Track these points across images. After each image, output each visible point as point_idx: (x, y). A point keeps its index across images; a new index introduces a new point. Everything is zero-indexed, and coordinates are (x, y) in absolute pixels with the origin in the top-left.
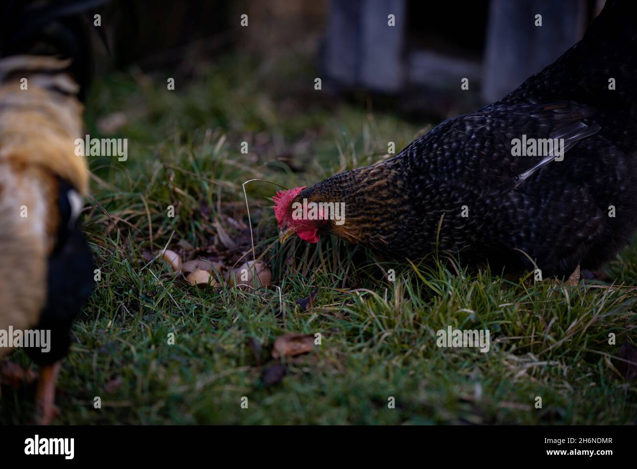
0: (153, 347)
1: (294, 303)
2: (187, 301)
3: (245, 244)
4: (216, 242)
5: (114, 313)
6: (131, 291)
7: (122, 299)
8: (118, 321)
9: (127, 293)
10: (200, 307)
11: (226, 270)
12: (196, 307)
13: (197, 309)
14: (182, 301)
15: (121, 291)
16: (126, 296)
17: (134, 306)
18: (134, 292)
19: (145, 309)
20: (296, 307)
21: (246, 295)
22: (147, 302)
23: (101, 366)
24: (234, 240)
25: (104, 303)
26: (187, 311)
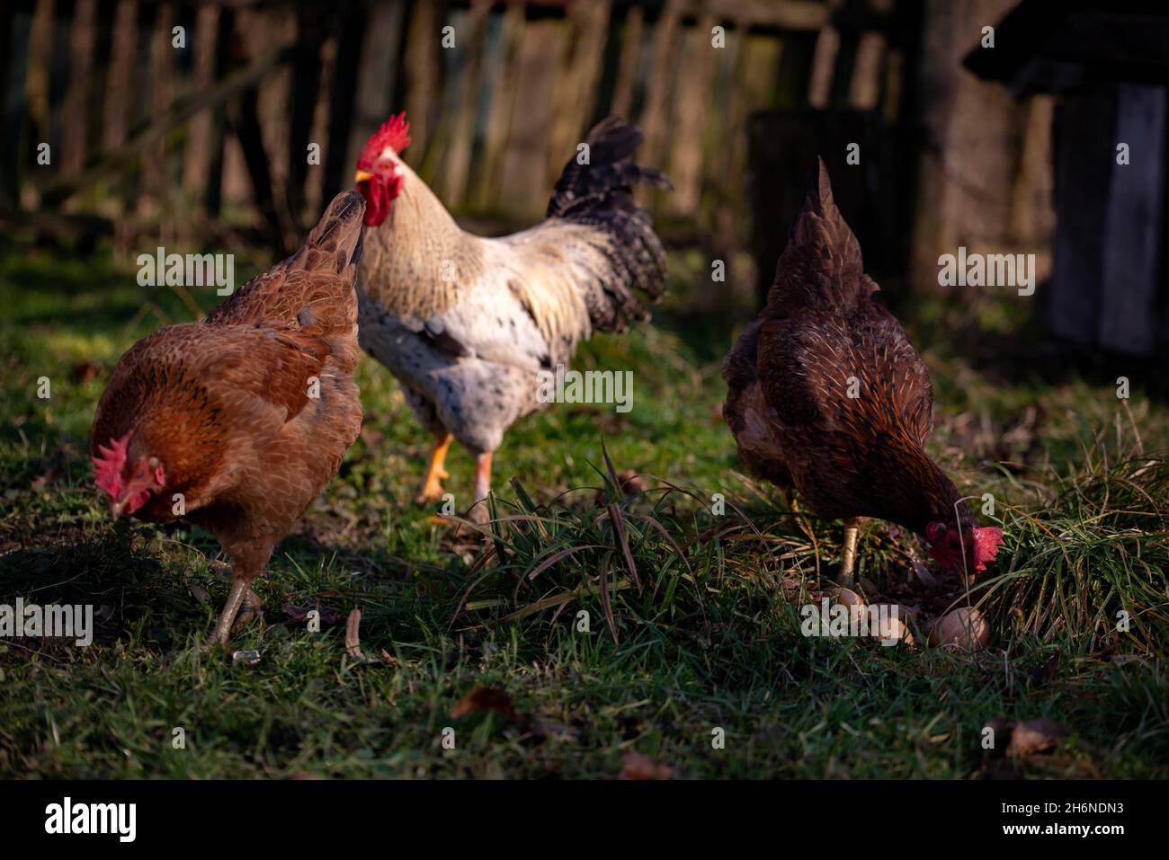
0: (829, 734)
1: (1025, 673)
2: (875, 666)
3: (951, 582)
4: (910, 577)
5: (773, 680)
6: (796, 649)
7: (783, 660)
8: (778, 691)
9: (790, 651)
10: (892, 675)
11: (925, 619)
12: (886, 675)
13: (887, 678)
14: (866, 664)
15: (781, 648)
16: (790, 656)
17: (801, 671)
18: (800, 650)
19: (816, 675)
20: (1029, 680)
21: (957, 659)
22: (818, 665)
23: (759, 760)
24: (935, 574)
25: (759, 664)
26: (875, 679)
